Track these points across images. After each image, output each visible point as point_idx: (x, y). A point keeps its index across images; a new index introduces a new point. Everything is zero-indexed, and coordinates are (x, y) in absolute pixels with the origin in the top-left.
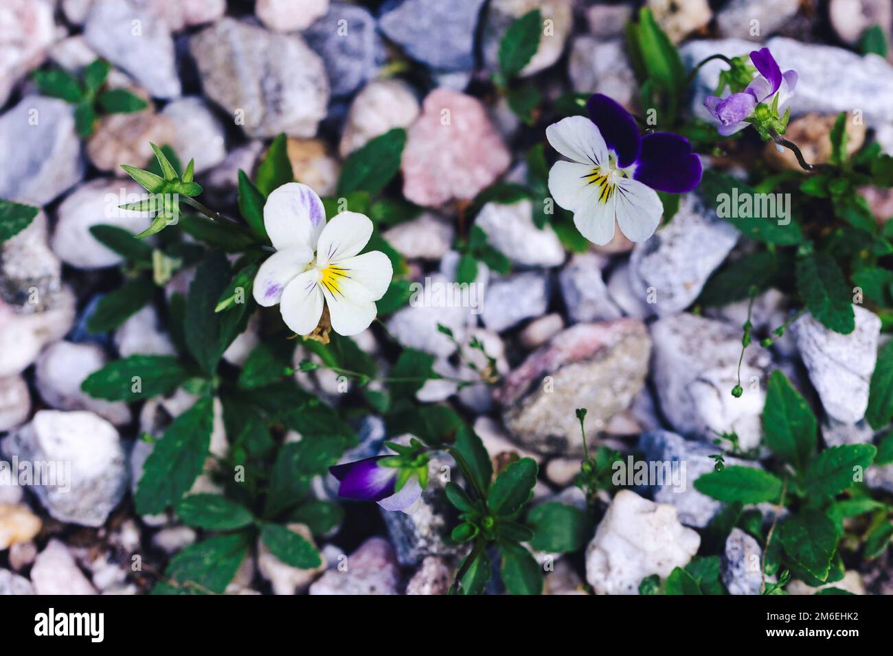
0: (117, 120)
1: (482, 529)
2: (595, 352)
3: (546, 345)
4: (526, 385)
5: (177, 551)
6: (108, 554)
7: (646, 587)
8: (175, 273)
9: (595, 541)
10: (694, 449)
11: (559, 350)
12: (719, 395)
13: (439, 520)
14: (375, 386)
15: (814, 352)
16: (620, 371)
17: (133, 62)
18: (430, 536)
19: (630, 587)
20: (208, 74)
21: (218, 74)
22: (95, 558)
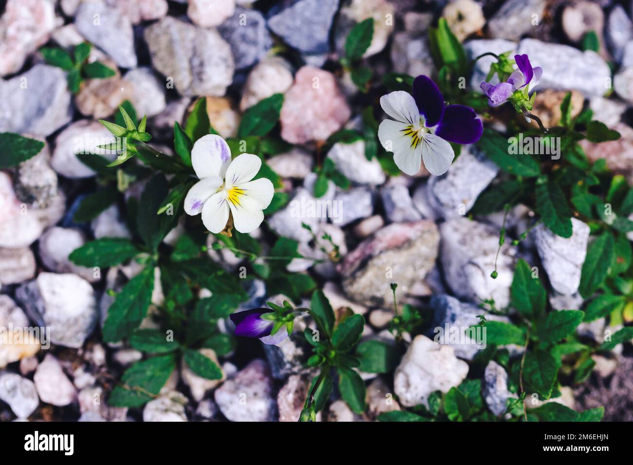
0: (96, 83)
1: (327, 358)
2: (404, 243)
3: (372, 236)
4: (357, 263)
5: (129, 365)
6: (84, 366)
7: (433, 399)
8: (131, 184)
9: (400, 367)
10: (466, 308)
11: (380, 241)
12: (483, 274)
13: (299, 352)
14: (260, 261)
15: (545, 248)
16: (419, 255)
17: (106, 44)
18: (294, 362)
19: (422, 398)
20: (155, 54)
21: (162, 54)
22: (76, 368)
